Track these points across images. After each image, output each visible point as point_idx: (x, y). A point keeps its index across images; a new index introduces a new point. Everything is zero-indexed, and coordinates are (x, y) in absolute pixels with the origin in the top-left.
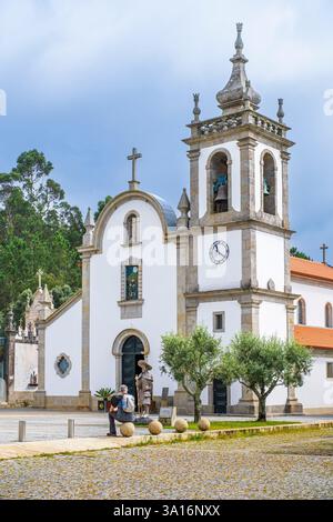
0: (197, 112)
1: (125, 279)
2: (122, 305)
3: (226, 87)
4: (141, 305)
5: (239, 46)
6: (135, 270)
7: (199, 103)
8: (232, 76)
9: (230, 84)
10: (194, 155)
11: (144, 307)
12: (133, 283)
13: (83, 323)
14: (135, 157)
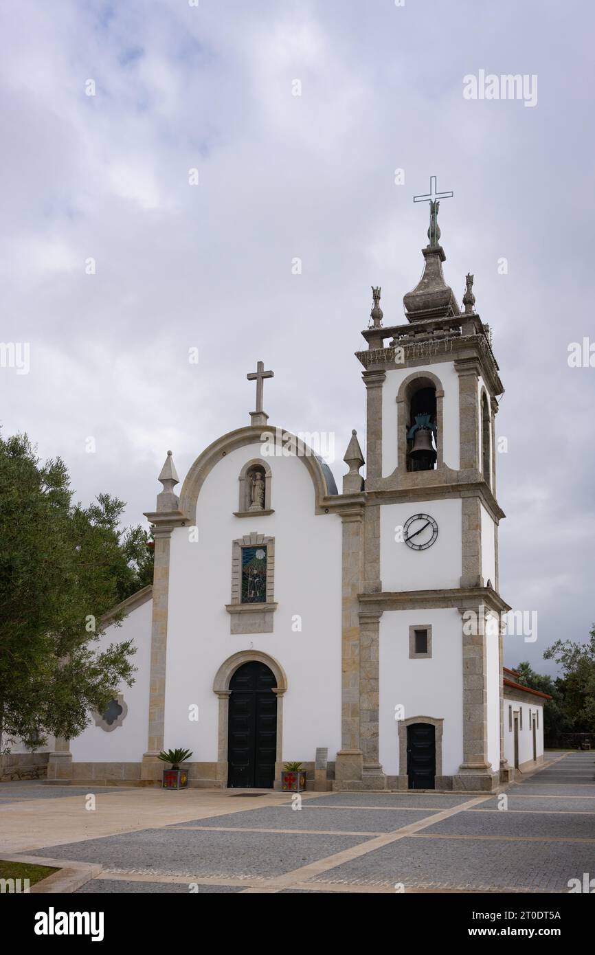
0: (376, 315)
1: (240, 569)
2: (231, 610)
3: (419, 288)
4: (272, 611)
5: (434, 234)
6: (259, 555)
7: (381, 302)
8: (426, 275)
9: (422, 285)
10: (373, 379)
11: (276, 615)
12: (254, 577)
13: (154, 640)
14: (261, 376)
